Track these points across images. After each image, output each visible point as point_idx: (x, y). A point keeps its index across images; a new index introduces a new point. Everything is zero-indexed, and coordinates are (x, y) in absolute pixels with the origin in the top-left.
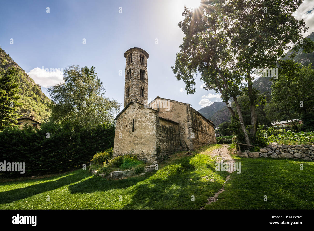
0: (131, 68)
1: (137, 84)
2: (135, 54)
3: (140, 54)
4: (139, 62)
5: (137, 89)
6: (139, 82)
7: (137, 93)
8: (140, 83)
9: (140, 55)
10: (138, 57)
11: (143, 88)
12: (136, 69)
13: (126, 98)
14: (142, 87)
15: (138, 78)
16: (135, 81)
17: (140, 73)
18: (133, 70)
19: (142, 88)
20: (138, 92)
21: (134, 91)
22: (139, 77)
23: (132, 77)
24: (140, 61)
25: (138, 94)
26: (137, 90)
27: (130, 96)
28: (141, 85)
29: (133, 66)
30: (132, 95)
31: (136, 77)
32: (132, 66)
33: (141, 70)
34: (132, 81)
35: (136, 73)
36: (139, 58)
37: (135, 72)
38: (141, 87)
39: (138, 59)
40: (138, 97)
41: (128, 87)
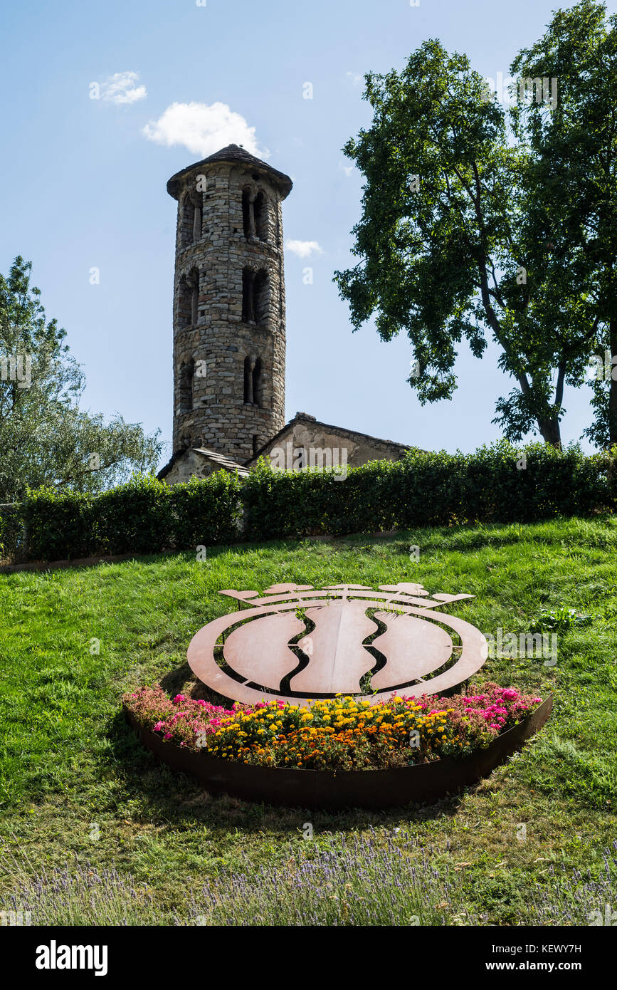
0: (200, 267)
1: (229, 348)
2: (218, 190)
3: (239, 188)
4: (235, 231)
5: (228, 370)
6: (238, 336)
7: (227, 391)
8: (243, 337)
9: (241, 192)
10: (233, 204)
11: (259, 362)
12: (222, 269)
13: (178, 412)
14: (254, 357)
15: (231, 317)
16: (216, 330)
17: (239, 288)
18: (207, 279)
19: (253, 365)
20: (232, 384)
21: (214, 382)
22: (238, 307)
23: (203, 313)
24: (239, 226)
25: (232, 396)
26: (226, 374)
27: (195, 406)
28: (246, 349)
29: (209, 258)
30: (205, 402)
31: (220, 311)
32: (205, 254)
33: (247, 272)
34: (203, 332)
35: (222, 292)
36: (237, 210)
37: (216, 288)
38: (247, 361)
39: (230, 217)
40: (230, 411)
41: (186, 361)
